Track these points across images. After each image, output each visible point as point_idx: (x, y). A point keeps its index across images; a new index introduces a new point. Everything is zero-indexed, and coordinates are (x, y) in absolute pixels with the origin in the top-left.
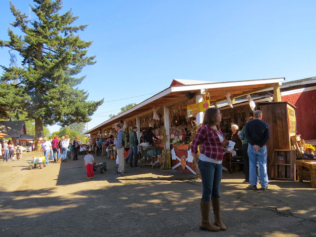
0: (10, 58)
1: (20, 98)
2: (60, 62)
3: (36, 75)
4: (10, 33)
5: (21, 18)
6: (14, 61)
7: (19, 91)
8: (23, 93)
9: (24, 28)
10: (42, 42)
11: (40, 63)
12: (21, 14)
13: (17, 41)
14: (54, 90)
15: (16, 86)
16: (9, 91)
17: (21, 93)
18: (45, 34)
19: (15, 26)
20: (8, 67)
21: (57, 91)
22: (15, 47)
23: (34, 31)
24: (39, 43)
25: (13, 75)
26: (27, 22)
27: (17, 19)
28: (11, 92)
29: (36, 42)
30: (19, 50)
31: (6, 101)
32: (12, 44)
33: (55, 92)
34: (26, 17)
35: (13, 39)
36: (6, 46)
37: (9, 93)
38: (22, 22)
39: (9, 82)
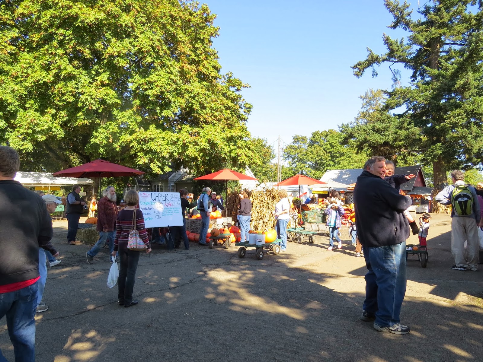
0: (392, 76)
1: (403, 133)
2: (466, 60)
3: (427, 93)
4: (387, 41)
5: (401, 12)
6: (397, 80)
7: (403, 122)
8: (409, 123)
9: (407, 25)
10: (437, 35)
11: (435, 72)
12: (400, 6)
13: (397, 48)
14: (458, 111)
15: (400, 116)
16: (388, 125)
17: (405, 125)
18: (440, 21)
19: (394, 27)
20: (390, 90)
21: (462, 111)
22: (395, 58)
23: (423, 24)
24: (431, 39)
25: (396, 101)
26: (409, 14)
27: (395, 16)
28: (392, 126)
29: (425, 39)
30: (403, 61)
31: (385, 140)
32: (391, 55)
33: (459, 115)
34: (408, 7)
35: (391, 47)
36: (384, 60)
37: (389, 127)
38: (402, 17)
39: (392, 112)
